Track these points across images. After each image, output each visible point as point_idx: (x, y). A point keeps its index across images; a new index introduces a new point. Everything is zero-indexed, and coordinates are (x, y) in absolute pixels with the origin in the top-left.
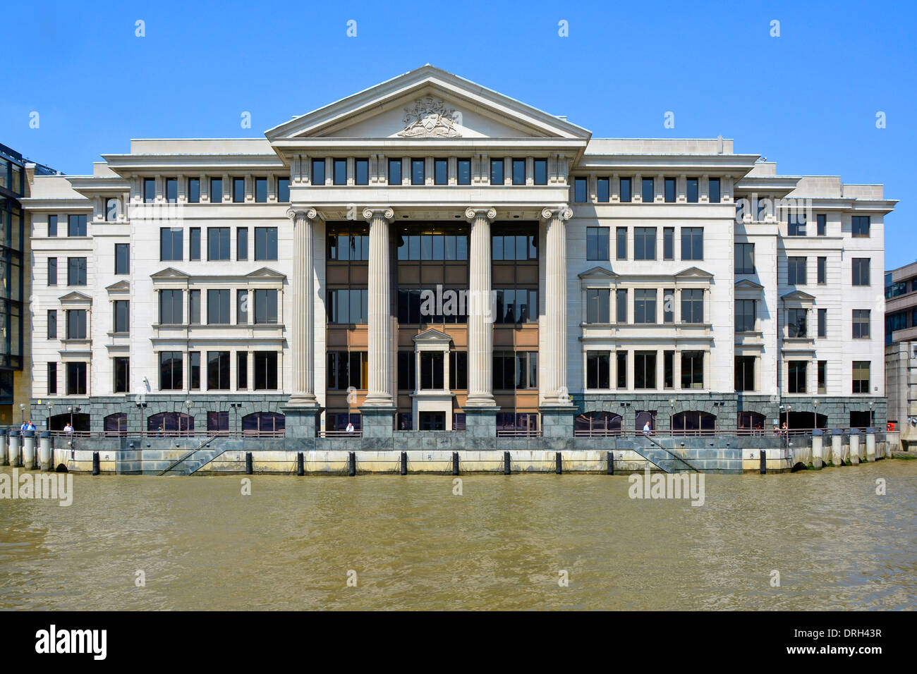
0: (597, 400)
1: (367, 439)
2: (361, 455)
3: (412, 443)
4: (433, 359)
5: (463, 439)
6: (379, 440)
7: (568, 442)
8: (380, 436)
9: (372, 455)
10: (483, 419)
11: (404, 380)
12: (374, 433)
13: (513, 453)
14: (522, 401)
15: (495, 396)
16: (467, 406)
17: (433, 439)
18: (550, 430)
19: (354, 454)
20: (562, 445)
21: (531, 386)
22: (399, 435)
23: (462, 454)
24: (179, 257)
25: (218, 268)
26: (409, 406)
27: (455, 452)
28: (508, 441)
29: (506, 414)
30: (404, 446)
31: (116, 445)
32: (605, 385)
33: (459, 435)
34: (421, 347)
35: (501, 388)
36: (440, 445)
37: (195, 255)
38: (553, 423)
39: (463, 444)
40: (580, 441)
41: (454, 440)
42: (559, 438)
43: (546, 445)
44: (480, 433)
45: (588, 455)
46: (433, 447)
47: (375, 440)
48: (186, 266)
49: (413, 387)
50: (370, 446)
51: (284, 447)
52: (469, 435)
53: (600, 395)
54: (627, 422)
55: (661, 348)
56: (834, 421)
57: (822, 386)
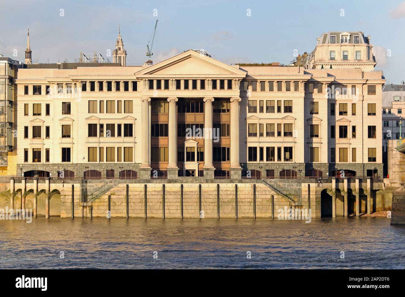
0: (252, 165)
1: (169, 180)
2: (167, 185)
3: (184, 181)
5: (203, 179)
6: (173, 180)
7: (240, 181)
8: (173, 178)
9: (171, 185)
10: (209, 172)
11: (180, 159)
12: (171, 177)
13: (220, 185)
14: (225, 166)
15: (214, 164)
16: (204, 168)
17: (192, 180)
18: (233, 176)
19: (164, 185)
20: (237, 181)
21: (228, 160)
22: (180, 178)
23: (202, 185)
24: (95, 112)
25: (110, 116)
26: (182, 168)
27: (200, 184)
28: (219, 180)
29: (218, 171)
30: (182, 182)
31: (80, 182)
32: (255, 159)
33: (201, 178)
34: (186, 145)
35: (216, 161)
36: (194, 182)
37: (101, 111)
38: (234, 174)
39: (203, 181)
40: (244, 180)
41: (199, 180)
42: (236, 179)
43: (232, 182)
44: (209, 177)
45: (247, 185)
46: (192, 182)
47: (172, 180)
48: (98, 115)
49: (183, 160)
50: (170, 182)
51: (140, 182)
52: (205, 178)
53: (253, 163)
54: (264, 174)
55: (276, 146)
56: (359, 174)
57: (354, 159)
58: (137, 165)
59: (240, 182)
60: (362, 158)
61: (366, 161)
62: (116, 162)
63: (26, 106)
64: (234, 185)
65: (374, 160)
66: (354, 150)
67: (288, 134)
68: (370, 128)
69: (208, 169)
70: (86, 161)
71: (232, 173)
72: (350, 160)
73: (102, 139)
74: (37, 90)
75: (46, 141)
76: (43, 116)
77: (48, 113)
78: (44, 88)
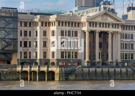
2: (97, 69)
24: (64, 35)
25: (69, 38)
30: (102, 68)
37: (66, 35)
48: (65, 37)
50: (98, 67)
59: (122, 68)
62: (71, 58)
63: (21, 31)
64: (120, 69)
69: (110, 62)
75: (29, 48)
76: (28, 37)
77: (30, 36)
78: (28, 24)
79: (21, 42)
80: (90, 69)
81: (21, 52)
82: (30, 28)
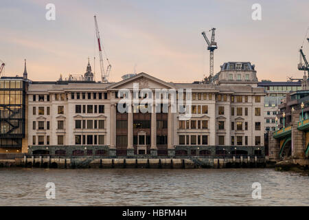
2: (127, 160)
3: (138, 157)
4: (142, 137)
7: (174, 157)
8: (131, 155)
9: (129, 160)
10: (154, 152)
11: (135, 143)
12: (129, 154)
13: (161, 159)
15: (157, 146)
16: (151, 149)
17: (143, 156)
18: (170, 154)
19: (125, 159)
20: (172, 157)
21: (166, 144)
22: (135, 155)
23: (150, 160)
24: (80, 112)
25: (90, 115)
26: (136, 148)
27: (148, 159)
28: (160, 157)
29: (160, 150)
30: (136, 158)
33: (149, 155)
34: (139, 134)
35: (158, 144)
37: (84, 112)
39: (150, 157)
40: (177, 157)
43: (169, 158)
44: (154, 155)
45: (178, 160)
46: (143, 158)
48: (82, 114)
49: (137, 144)
50: (129, 157)
51: (109, 158)
52: (151, 155)
53: (182, 146)
54: (189, 152)
55: (197, 135)
56: (250, 152)
57: (246, 143)
58: (107, 147)
60: (251, 143)
61: (254, 145)
63: (34, 108)
64: (170, 159)
65: (259, 142)
66: (246, 137)
67: (205, 127)
68: (256, 123)
69: (153, 150)
70: (74, 144)
71: (169, 152)
72: (244, 144)
73: (84, 131)
74: (41, 98)
75: (47, 131)
76: (45, 115)
77: (48, 113)
78: (46, 97)
79: (34, 122)
80: (115, 160)
81: (34, 137)
82: (48, 103)
